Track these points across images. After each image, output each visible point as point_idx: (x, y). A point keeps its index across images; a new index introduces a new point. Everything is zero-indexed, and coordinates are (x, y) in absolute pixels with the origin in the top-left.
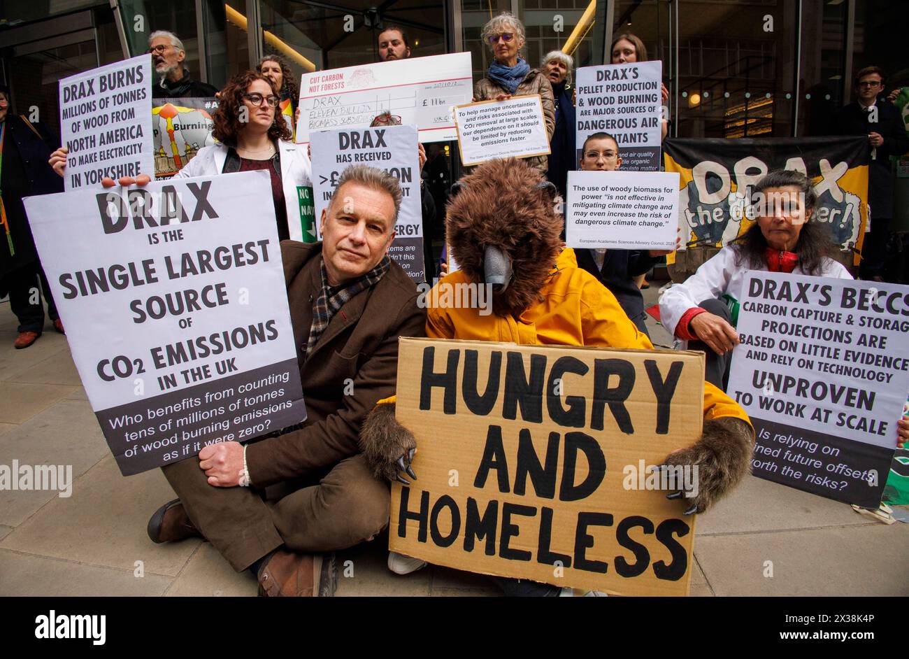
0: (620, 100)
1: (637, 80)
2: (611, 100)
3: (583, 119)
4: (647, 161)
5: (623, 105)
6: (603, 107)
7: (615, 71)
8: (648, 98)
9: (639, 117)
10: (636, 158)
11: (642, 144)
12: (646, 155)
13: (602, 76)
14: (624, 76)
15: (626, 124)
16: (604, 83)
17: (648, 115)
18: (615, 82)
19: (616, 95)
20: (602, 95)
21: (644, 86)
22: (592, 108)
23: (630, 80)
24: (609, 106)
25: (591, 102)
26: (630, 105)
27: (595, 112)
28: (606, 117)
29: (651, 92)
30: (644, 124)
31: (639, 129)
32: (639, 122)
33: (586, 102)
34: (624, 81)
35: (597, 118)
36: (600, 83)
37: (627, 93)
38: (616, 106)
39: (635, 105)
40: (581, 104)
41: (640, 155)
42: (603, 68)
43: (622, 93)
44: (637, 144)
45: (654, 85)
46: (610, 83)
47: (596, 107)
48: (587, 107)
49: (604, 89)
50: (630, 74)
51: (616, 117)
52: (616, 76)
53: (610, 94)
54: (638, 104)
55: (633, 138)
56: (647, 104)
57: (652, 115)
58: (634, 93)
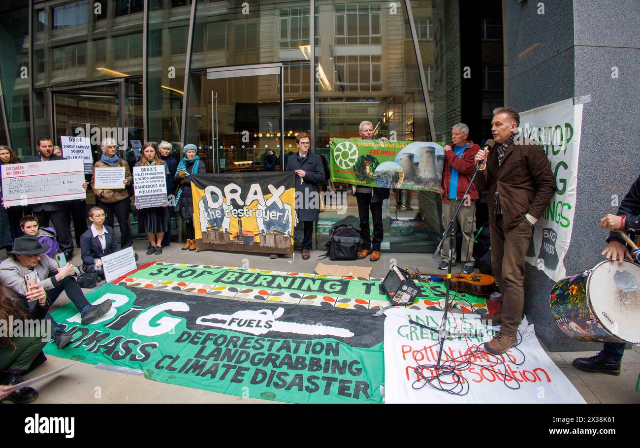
0: (151, 178)
1: (156, 172)
2: (147, 178)
3: (137, 185)
4: (163, 199)
5: (152, 180)
6: (144, 181)
7: (148, 168)
8: (161, 177)
9: (158, 184)
10: (158, 198)
11: (160, 193)
12: (162, 196)
13: (143, 170)
14: (151, 170)
15: (154, 186)
16: (144, 172)
17: (161, 183)
18: (148, 172)
19: (149, 176)
20: (144, 176)
21: (159, 173)
22: (140, 181)
23: (154, 171)
24: (147, 180)
25: (140, 179)
26: (154, 180)
27: (142, 182)
28: (146, 184)
29: (161, 175)
30: (160, 186)
31: (158, 188)
32: (158, 186)
33: (138, 179)
34: (151, 172)
35: (143, 185)
36: (142, 173)
37: (153, 176)
38: (149, 180)
39: (156, 180)
40: (136, 180)
41: (160, 197)
42: (143, 167)
43: (151, 176)
44: (158, 193)
45: (162, 173)
46: (147, 172)
47: (142, 181)
48: (138, 181)
49: (144, 174)
50: (154, 170)
51: (150, 184)
52: (148, 170)
53: (147, 176)
54: (158, 179)
55: (156, 191)
56: (161, 179)
57: (163, 183)
58: (155, 176)
